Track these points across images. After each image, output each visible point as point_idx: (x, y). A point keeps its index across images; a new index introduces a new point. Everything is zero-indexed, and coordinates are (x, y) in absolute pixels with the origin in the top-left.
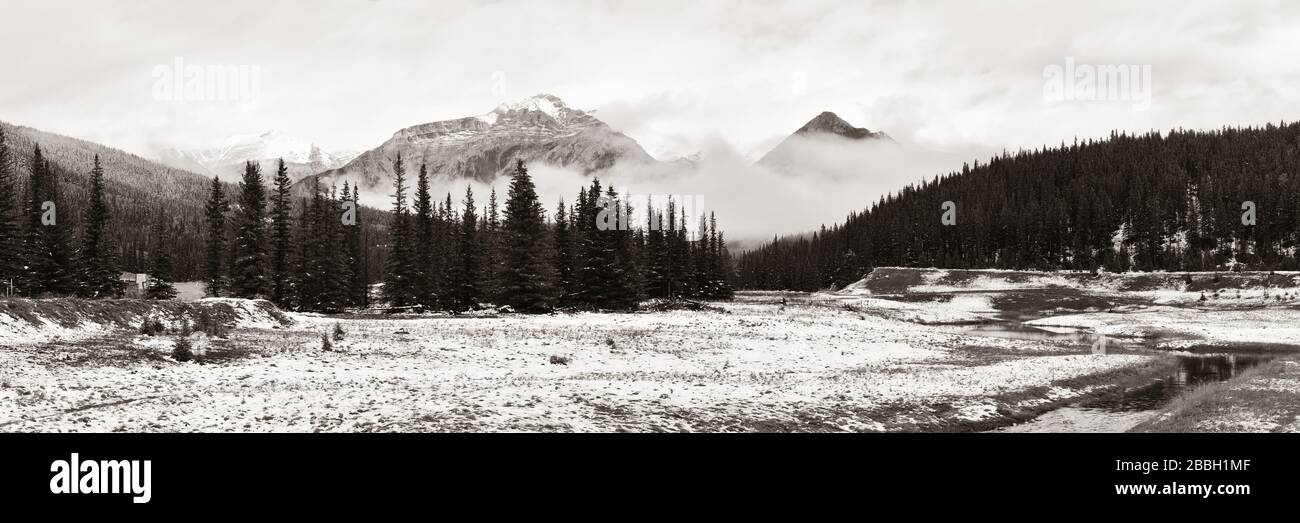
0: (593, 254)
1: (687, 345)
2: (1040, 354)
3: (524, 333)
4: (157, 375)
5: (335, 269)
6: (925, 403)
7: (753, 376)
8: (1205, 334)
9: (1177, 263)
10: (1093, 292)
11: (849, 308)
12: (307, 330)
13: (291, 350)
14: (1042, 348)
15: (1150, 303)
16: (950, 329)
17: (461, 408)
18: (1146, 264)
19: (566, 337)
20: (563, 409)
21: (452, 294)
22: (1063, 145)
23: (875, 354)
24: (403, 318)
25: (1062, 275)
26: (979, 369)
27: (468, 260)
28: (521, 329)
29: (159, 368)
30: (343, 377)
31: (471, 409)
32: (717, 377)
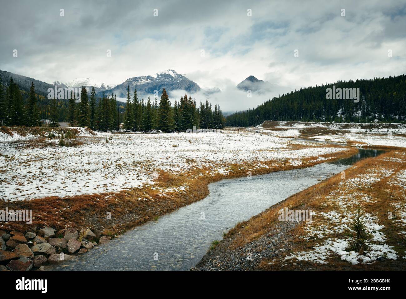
0: (184, 116)
1: (211, 142)
2: (315, 147)
3: (165, 138)
4: (54, 151)
5: (109, 119)
6: (280, 160)
7: (230, 151)
8: (367, 142)
9: (358, 120)
10: (331, 129)
11: (257, 132)
12: (100, 137)
13: (96, 143)
14: (315, 145)
15: (349, 132)
16: (287, 139)
17: (147, 160)
18: (348, 121)
19: (177, 139)
20: (177, 160)
21: (144, 127)
22: (322, 85)
23: (265, 146)
24: (129, 133)
25: (321, 124)
26: (296, 151)
27: (149, 117)
28: (164, 137)
29: (54, 149)
30: (112, 151)
31: (150, 160)
32: (220, 151)
